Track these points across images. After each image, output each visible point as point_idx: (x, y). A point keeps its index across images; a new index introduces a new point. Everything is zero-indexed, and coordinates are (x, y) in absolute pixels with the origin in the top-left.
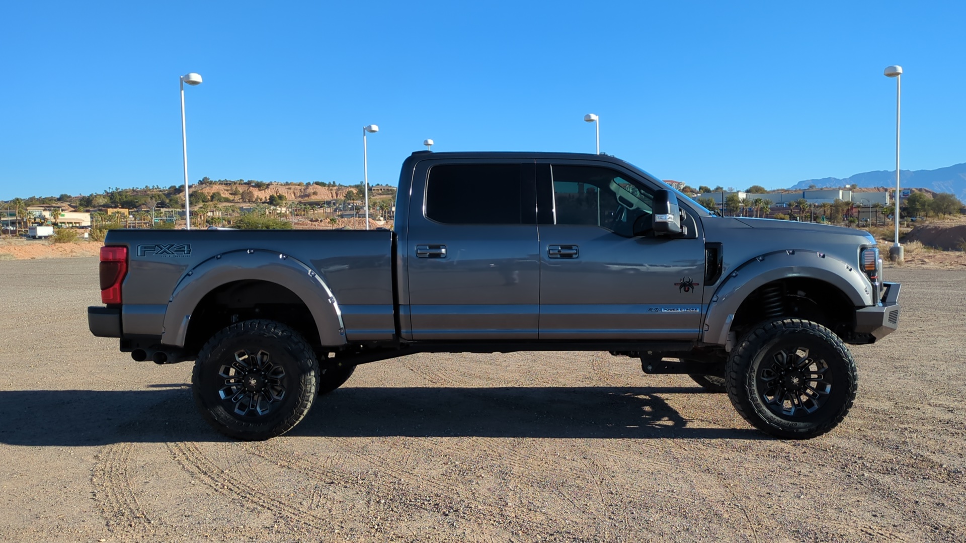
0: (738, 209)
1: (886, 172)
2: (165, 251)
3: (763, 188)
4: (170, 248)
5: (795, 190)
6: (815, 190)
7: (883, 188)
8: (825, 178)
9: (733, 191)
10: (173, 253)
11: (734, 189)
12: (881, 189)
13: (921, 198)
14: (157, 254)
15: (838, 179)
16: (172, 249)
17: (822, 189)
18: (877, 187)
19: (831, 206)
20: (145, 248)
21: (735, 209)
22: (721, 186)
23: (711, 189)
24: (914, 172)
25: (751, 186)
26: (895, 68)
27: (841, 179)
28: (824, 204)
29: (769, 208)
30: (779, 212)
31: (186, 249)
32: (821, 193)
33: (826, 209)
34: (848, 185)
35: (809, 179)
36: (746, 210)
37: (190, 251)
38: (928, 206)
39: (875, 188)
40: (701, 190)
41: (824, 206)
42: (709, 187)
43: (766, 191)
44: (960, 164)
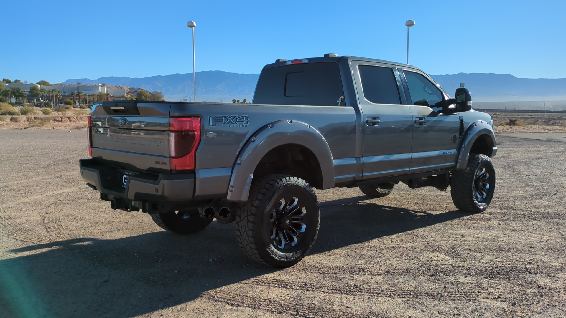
0: (39, 95)
1: (117, 77)
2: (230, 122)
3: (48, 83)
4: (233, 119)
5: (68, 84)
6: (81, 85)
7: (120, 87)
8: (83, 79)
9: (27, 83)
10: (236, 124)
11: (28, 82)
12: (119, 87)
13: (144, 93)
14: (224, 124)
15: (91, 80)
16: (235, 120)
17: (85, 85)
18: (117, 86)
19: (97, 96)
20: (215, 118)
21: (37, 95)
22: (19, 80)
23: (12, 81)
24: (132, 79)
25: (40, 81)
26: (193, 23)
27: (92, 80)
28: (93, 94)
29: (61, 96)
30: (67, 98)
31: (245, 120)
32: (86, 88)
33: (95, 97)
34: (100, 83)
35: (73, 79)
36: (45, 96)
37: (248, 121)
38: (148, 98)
39: (115, 86)
40: (4, 81)
41: (94, 95)
42: (10, 80)
43: (50, 84)
44: (154, 76)
